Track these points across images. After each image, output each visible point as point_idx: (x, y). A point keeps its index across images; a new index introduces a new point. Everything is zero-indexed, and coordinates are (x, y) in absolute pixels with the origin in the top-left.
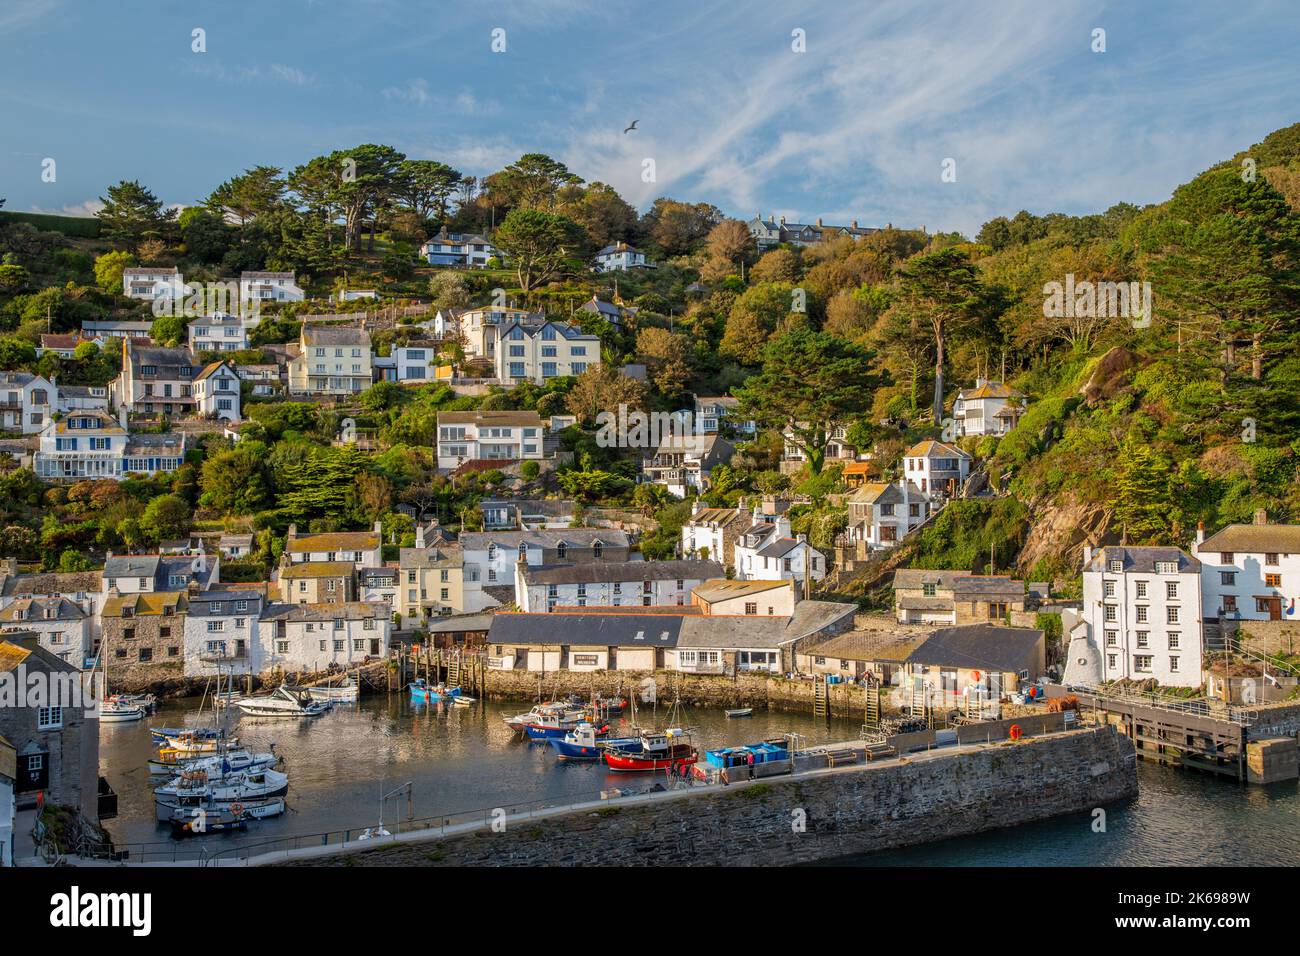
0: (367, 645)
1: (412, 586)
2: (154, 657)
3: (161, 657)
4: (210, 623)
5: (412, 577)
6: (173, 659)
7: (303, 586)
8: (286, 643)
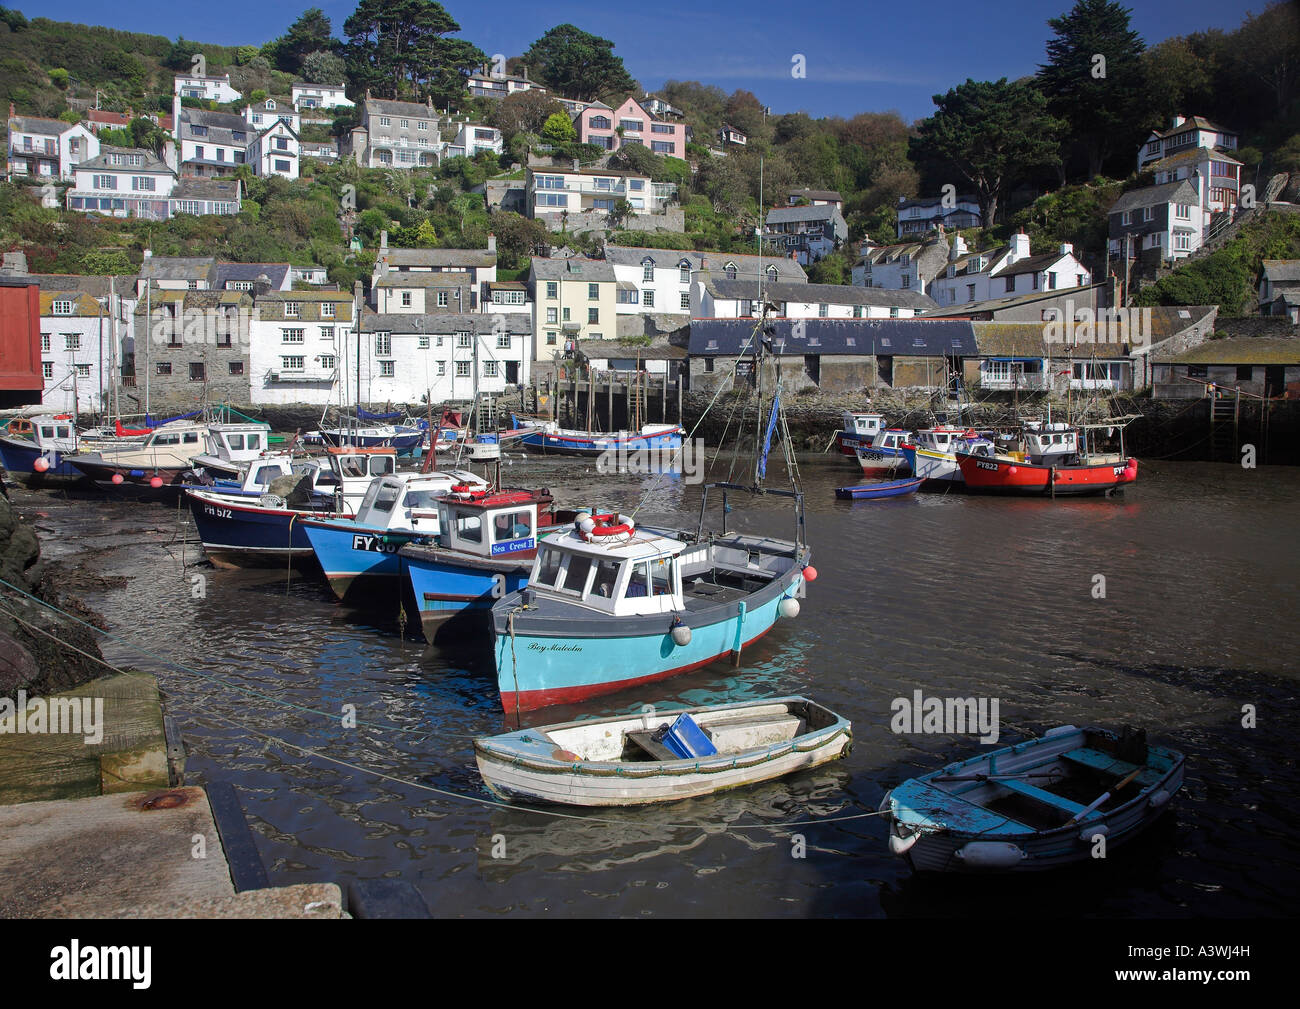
0: (503, 367)
1: (554, 303)
2: (208, 375)
3: (219, 374)
4: (285, 330)
5: (551, 291)
6: (235, 379)
7: (407, 300)
8: (392, 363)
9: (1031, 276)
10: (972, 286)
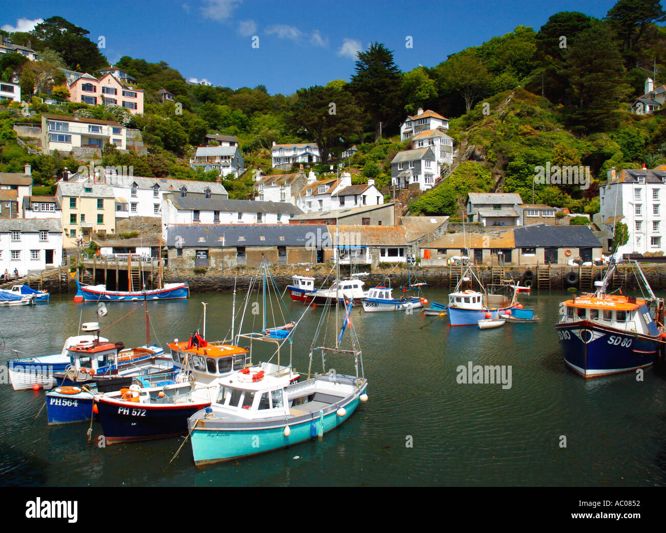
0: (42, 255)
1: (74, 211)
5: (73, 204)
9: (354, 197)
10: (321, 201)
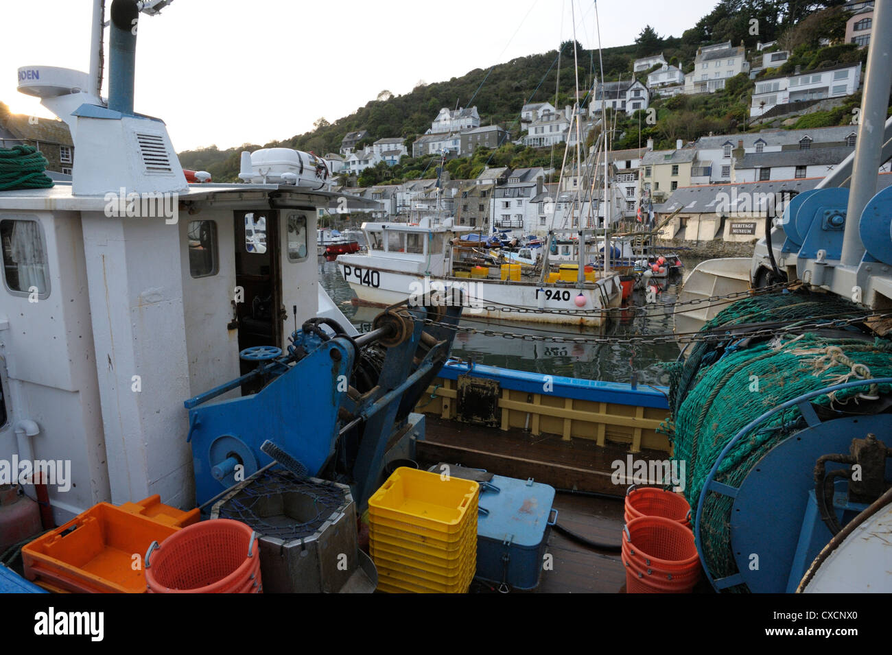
1: (648, 180)
2: (476, 224)
3: (480, 223)
4: (504, 202)
5: (648, 173)
6: (485, 226)
7: (575, 182)
8: (545, 218)
